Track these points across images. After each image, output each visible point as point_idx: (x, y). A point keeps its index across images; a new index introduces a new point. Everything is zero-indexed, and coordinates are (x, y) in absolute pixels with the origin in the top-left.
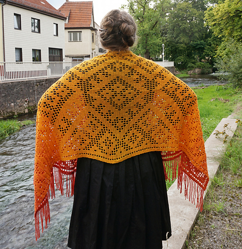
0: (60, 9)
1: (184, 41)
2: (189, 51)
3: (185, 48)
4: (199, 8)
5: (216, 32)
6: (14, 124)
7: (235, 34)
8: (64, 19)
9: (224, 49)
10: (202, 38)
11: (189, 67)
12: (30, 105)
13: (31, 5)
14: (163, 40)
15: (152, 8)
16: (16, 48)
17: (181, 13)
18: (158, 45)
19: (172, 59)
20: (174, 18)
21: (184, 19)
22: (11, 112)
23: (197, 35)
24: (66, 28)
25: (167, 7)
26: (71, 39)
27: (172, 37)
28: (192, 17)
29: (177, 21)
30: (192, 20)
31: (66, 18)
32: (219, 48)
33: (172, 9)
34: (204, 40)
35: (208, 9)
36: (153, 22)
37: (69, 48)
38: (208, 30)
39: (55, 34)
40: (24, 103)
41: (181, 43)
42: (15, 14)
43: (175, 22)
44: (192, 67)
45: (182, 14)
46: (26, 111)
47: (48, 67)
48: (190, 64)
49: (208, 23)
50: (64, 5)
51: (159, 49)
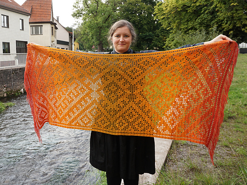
0: (23, 5)
5: (164, 26)
7: (182, 27)
8: (28, 14)
9: (173, 41)
10: (150, 30)
12: (8, 90)
15: (104, 3)
17: (131, 7)
20: (124, 12)
21: (133, 13)
23: (145, 27)
26: (33, 33)
28: (141, 11)
30: (141, 14)
32: (168, 39)
33: (123, 3)
34: (152, 31)
35: (157, 4)
36: (106, 15)
37: (33, 41)
39: (21, 29)
43: (126, 15)
46: (5, 95)
47: (16, 58)
49: (158, 17)
50: (26, 2)
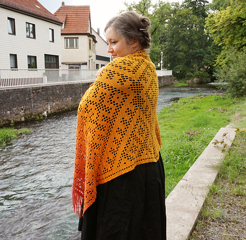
0: (55, 13)
1: (183, 49)
2: (188, 60)
3: (184, 56)
4: (200, 14)
5: (216, 40)
6: (11, 132)
7: (236, 42)
8: (60, 24)
9: (224, 58)
10: (201, 46)
11: (188, 76)
12: (26, 113)
13: (26, 8)
14: (162, 48)
15: (151, 14)
16: (10, 55)
17: (181, 19)
18: (157, 53)
19: (171, 68)
20: (173, 25)
21: (184, 26)
22: (8, 120)
23: (196, 43)
24: (62, 34)
25: (166, 13)
26: (67, 46)
27: (171, 45)
28: (192, 24)
29: (176, 28)
30: (192, 27)
31: (62, 24)
32: (219, 57)
33: (172, 15)
34: (203, 48)
35: (209, 16)
36: (152, 28)
37: (66, 55)
38: (208, 38)
39: (51, 40)
40: (21, 111)
41: (180, 51)
42: (9, 18)
43: (174, 29)
44: (191, 76)
45: (182, 21)
46: (23, 119)
47: (45, 74)
48: (189, 73)
49: (209, 31)
50: (59, 9)
51: (157, 57)
